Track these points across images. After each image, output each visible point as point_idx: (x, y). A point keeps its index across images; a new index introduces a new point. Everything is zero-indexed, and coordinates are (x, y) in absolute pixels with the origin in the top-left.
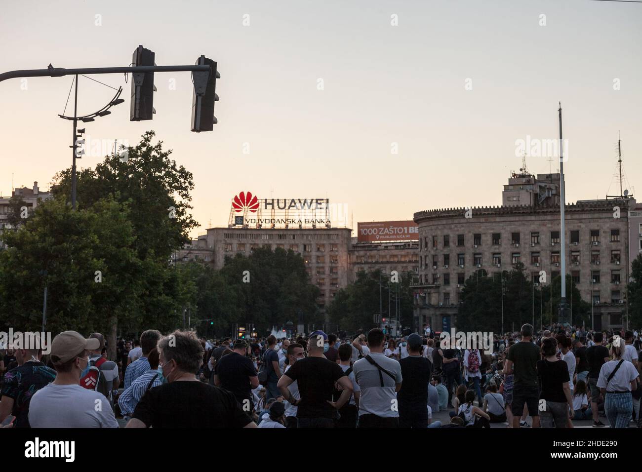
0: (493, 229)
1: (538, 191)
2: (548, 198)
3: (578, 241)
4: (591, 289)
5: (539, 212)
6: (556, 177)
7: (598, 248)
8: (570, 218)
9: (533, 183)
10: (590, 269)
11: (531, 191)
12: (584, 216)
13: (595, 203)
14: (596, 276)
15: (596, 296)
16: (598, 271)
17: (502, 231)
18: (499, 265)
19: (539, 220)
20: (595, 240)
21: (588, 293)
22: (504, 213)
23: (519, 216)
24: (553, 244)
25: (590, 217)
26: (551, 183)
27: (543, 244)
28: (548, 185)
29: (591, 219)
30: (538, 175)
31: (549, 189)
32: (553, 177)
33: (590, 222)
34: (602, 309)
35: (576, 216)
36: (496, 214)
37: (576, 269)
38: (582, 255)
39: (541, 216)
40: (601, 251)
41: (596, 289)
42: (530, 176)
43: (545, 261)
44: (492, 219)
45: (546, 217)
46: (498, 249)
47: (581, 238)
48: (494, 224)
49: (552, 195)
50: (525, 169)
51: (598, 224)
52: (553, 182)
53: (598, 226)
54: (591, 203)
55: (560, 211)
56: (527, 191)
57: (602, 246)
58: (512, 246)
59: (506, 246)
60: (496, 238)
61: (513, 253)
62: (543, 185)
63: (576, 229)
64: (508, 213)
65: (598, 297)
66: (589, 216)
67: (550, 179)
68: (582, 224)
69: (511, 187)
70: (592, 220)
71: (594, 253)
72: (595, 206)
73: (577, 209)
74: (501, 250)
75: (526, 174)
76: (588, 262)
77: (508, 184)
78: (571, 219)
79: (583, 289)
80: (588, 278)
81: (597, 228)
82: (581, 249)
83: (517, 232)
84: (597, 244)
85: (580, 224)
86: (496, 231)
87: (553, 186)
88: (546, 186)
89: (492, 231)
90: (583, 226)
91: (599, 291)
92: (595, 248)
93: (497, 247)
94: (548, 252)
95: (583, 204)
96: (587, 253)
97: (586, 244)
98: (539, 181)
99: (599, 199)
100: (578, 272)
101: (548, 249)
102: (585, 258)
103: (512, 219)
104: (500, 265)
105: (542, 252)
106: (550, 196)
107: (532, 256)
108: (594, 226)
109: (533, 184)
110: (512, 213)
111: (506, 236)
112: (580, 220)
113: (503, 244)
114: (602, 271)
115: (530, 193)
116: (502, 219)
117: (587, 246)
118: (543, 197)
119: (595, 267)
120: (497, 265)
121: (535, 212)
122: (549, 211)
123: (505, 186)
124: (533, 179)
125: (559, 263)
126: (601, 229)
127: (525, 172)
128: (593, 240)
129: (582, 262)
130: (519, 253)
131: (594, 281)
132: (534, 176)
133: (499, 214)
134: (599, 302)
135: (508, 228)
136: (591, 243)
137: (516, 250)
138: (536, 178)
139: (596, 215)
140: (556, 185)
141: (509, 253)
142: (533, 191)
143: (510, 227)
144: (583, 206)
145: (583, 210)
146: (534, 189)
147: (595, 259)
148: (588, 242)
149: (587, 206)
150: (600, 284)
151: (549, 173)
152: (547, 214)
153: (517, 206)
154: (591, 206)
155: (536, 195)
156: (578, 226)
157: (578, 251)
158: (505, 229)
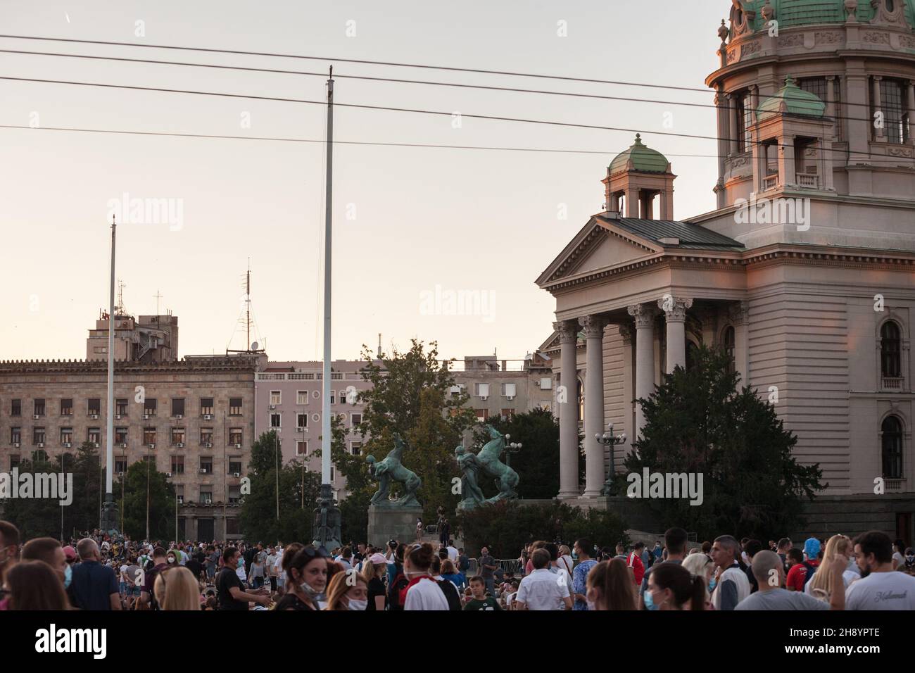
0: (62, 393)
1: (138, 339)
2: (152, 350)
3: (183, 413)
4: (199, 482)
5: (128, 370)
6: (165, 320)
7: (210, 425)
8: (172, 380)
9: (132, 328)
10: (199, 453)
11: (128, 340)
12: (192, 378)
13: (208, 360)
14: (207, 464)
15: (207, 493)
16: (211, 458)
17: (75, 396)
18: (69, 445)
19: (128, 382)
20: (207, 413)
21: (195, 489)
22: (78, 370)
23: (100, 375)
24: (147, 417)
25: (201, 380)
26: (158, 329)
27: (132, 417)
28: (153, 332)
29: (201, 382)
30: (140, 317)
31: (155, 338)
32: (161, 320)
33: (200, 387)
34: (215, 511)
35: (181, 378)
36: (67, 371)
37: (180, 453)
38: (187, 434)
39: (132, 376)
40: (215, 428)
41: (207, 482)
42: (127, 318)
43: (135, 440)
44: (61, 379)
45: (138, 377)
46: (69, 421)
47: (187, 409)
48: (64, 386)
49: (158, 345)
50: (121, 308)
51: (212, 389)
52: (160, 328)
53: (212, 392)
54: (203, 360)
55: (107, 371)
56: (122, 339)
57: (217, 422)
58: (88, 419)
59: (80, 418)
60: (67, 405)
61: (89, 429)
62: (146, 331)
63: (181, 396)
64: (83, 370)
65: (210, 494)
66: (200, 378)
67: (156, 323)
68: (189, 389)
69: (99, 333)
70: (203, 385)
71: (204, 431)
72: (209, 363)
73: (182, 368)
74: (73, 423)
75: (123, 315)
76: (196, 444)
77: (95, 329)
78: (173, 382)
79: (188, 482)
80: (196, 466)
81: (210, 396)
82: (187, 425)
83: (96, 397)
84: (209, 418)
85: (185, 389)
86: (66, 396)
87: (159, 334)
88: (150, 332)
89: (61, 396)
90: (190, 391)
91: (211, 486)
92: (207, 424)
93: (67, 418)
94: (140, 428)
95: (191, 360)
96: (195, 431)
97: (194, 418)
98: (140, 326)
99: (215, 354)
100: (182, 457)
101: (140, 423)
102: (191, 438)
103: (90, 379)
104: (71, 445)
105: (130, 428)
106: (156, 347)
107: (117, 433)
108: (206, 393)
109: (131, 330)
110: (89, 370)
111: (80, 402)
112: (187, 384)
113: (76, 415)
114: (216, 457)
115: (127, 342)
116: (76, 379)
117: (195, 420)
118: (145, 350)
119: (205, 452)
120: (67, 445)
121: (123, 370)
122: (142, 369)
123: (90, 330)
124: (132, 323)
125: (154, 444)
126: (216, 398)
127: (121, 311)
128: (203, 413)
129: (187, 444)
130: (98, 429)
131: (205, 471)
132: (133, 318)
133: (72, 371)
134: (210, 501)
135: (84, 392)
136: (202, 416)
137: (94, 424)
138: (137, 321)
139: (209, 378)
140: (165, 332)
141: (84, 428)
142: (131, 339)
143: (87, 390)
144: (191, 363)
145: (190, 370)
146: (133, 337)
147: (205, 440)
148: (196, 415)
149: (196, 363)
150: (212, 476)
151: (156, 315)
152: (140, 373)
153: (97, 360)
154: (203, 364)
155: (135, 346)
156: (183, 392)
157: (182, 428)
158: (79, 392)
